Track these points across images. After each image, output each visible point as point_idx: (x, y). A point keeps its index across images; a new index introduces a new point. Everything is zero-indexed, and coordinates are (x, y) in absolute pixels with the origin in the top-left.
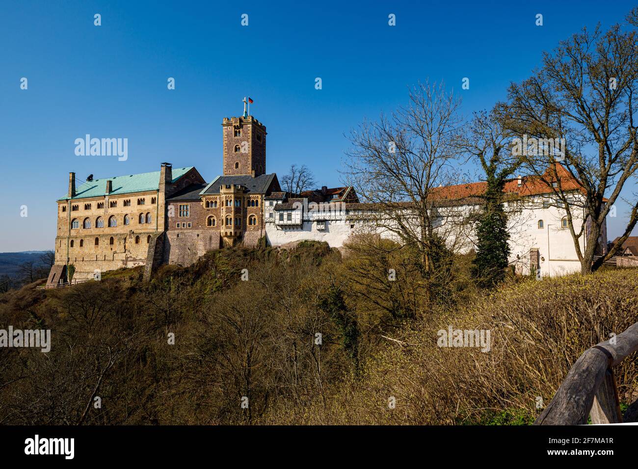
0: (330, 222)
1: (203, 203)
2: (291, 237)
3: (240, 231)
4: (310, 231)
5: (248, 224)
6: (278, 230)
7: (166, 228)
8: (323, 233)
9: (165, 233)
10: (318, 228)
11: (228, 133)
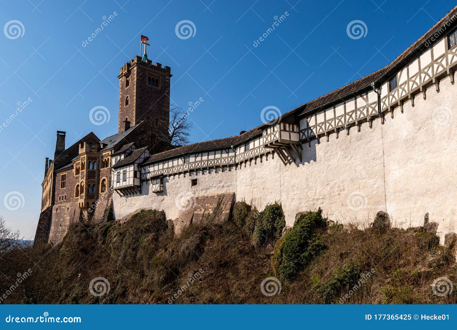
0: (168, 178)
1: (74, 170)
2: (130, 206)
3: (93, 200)
4: (148, 195)
5: (100, 192)
6: (121, 196)
7: (53, 203)
8: (161, 197)
9: (52, 208)
10: (153, 190)
11: (122, 86)
